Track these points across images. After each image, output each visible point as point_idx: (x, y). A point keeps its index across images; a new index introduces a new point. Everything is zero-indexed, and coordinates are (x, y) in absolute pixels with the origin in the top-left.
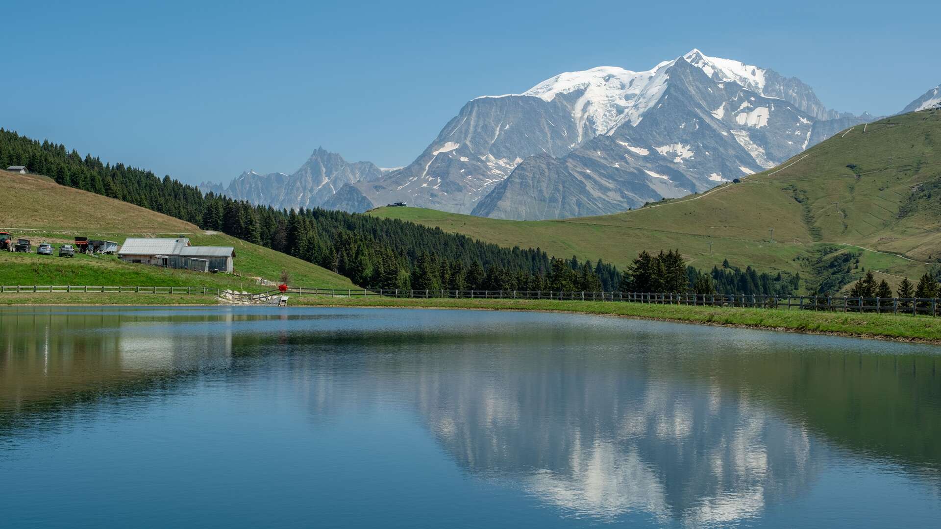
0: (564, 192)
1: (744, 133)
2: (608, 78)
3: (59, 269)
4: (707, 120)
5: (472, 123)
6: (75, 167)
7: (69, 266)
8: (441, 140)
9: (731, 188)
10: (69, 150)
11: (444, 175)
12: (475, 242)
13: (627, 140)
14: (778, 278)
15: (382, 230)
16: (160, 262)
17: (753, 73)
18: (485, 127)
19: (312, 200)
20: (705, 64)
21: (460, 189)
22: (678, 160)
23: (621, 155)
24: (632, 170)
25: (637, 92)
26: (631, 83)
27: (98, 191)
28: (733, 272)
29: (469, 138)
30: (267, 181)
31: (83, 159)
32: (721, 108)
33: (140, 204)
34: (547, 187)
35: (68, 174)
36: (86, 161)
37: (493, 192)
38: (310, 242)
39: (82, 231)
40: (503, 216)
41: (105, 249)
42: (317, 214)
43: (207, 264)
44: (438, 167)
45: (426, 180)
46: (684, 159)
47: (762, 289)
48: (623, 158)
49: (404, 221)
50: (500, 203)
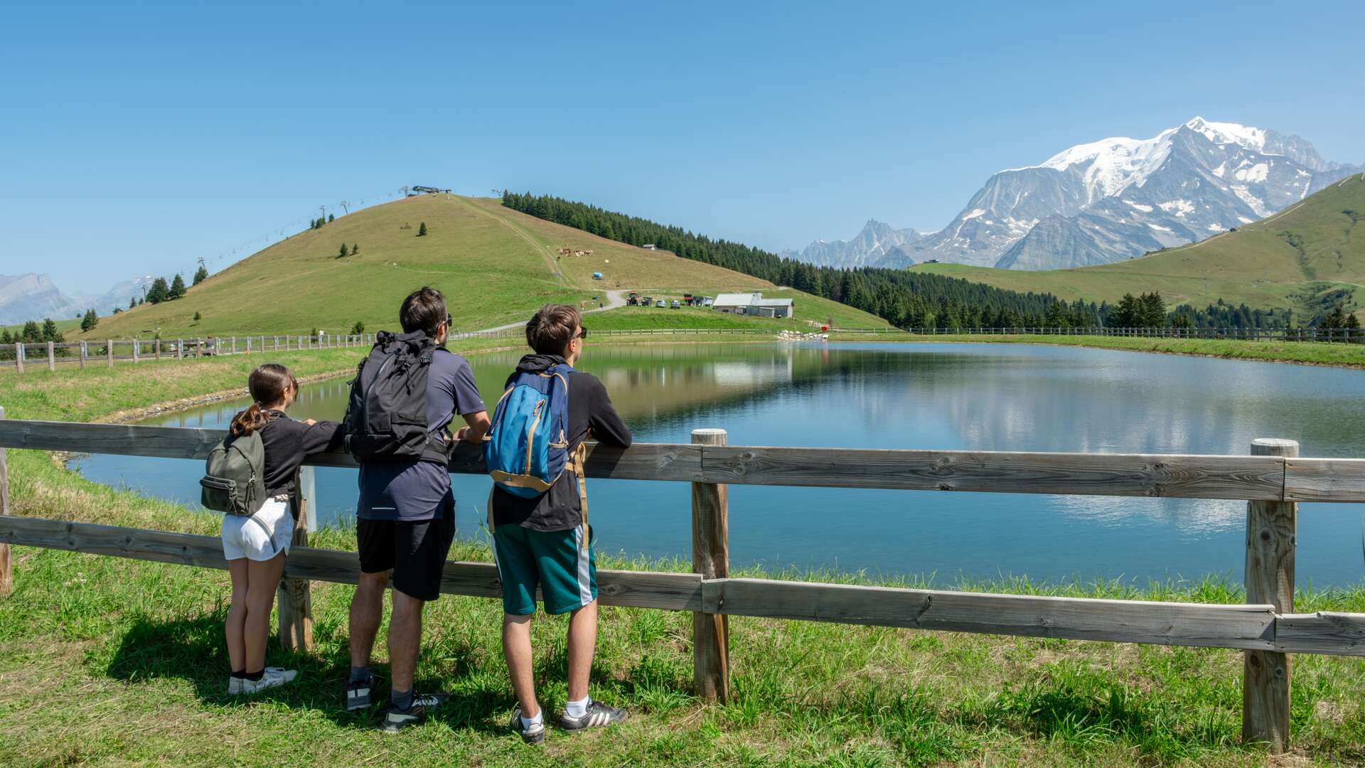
0: (1075, 245)
1: (1243, 187)
2: (1115, 148)
3: (668, 318)
4: (1208, 178)
5: (996, 193)
6: (689, 243)
7: (675, 316)
8: (970, 208)
9: (1227, 236)
10: (686, 231)
11: (972, 236)
12: (995, 289)
13: (1133, 199)
14: (1271, 314)
15: (918, 282)
16: (742, 311)
17: (1254, 134)
18: (1007, 196)
19: (867, 260)
20: (1207, 129)
21: (985, 247)
22: (1179, 214)
23: (1126, 212)
24: (1137, 224)
25: (1142, 157)
26: (1137, 150)
27: (705, 261)
28: (1227, 309)
29: (993, 205)
30: (832, 248)
31: (696, 237)
32: (1222, 166)
33: (734, 269)
34: (1060, 242)
35: (684, 248)
36: (698, 239)
37: (1013, 248)
38: (859, 293)
39: (690, 290)
40: (1022, 268)
41: (704, 303)
42: (867, 271)
43: (773, 312)
44: (967, 230)
45: (957, 241)
46: (1186, 213)
47: (1254, 323)
48: (1129, 215)
49: (936, 274)
50: (1019, 257)
